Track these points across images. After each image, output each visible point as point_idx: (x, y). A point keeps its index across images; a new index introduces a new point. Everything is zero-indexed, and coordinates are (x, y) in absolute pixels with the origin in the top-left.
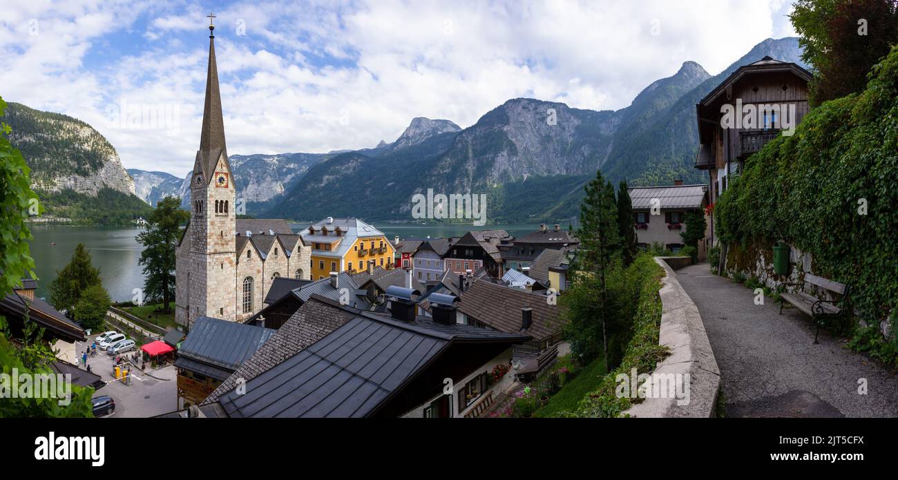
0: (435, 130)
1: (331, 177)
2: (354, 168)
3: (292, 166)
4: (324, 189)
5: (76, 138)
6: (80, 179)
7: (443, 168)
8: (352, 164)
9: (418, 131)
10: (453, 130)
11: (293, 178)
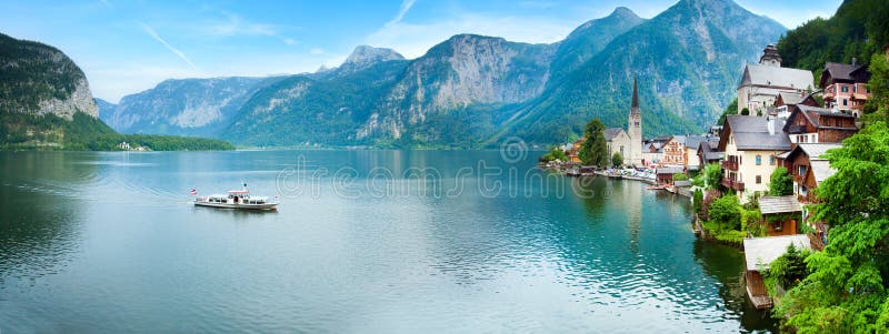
0: (379, 58)
1: (279, 101)
2: (302, 93)
3: (228, 90)
4: (271, 113)
5: (51, 63)
6: (59, 102)
7: (397, 95)
8: (300, 88)
9: (362, 58)
10: (396, 58)
11: (230, 103)
